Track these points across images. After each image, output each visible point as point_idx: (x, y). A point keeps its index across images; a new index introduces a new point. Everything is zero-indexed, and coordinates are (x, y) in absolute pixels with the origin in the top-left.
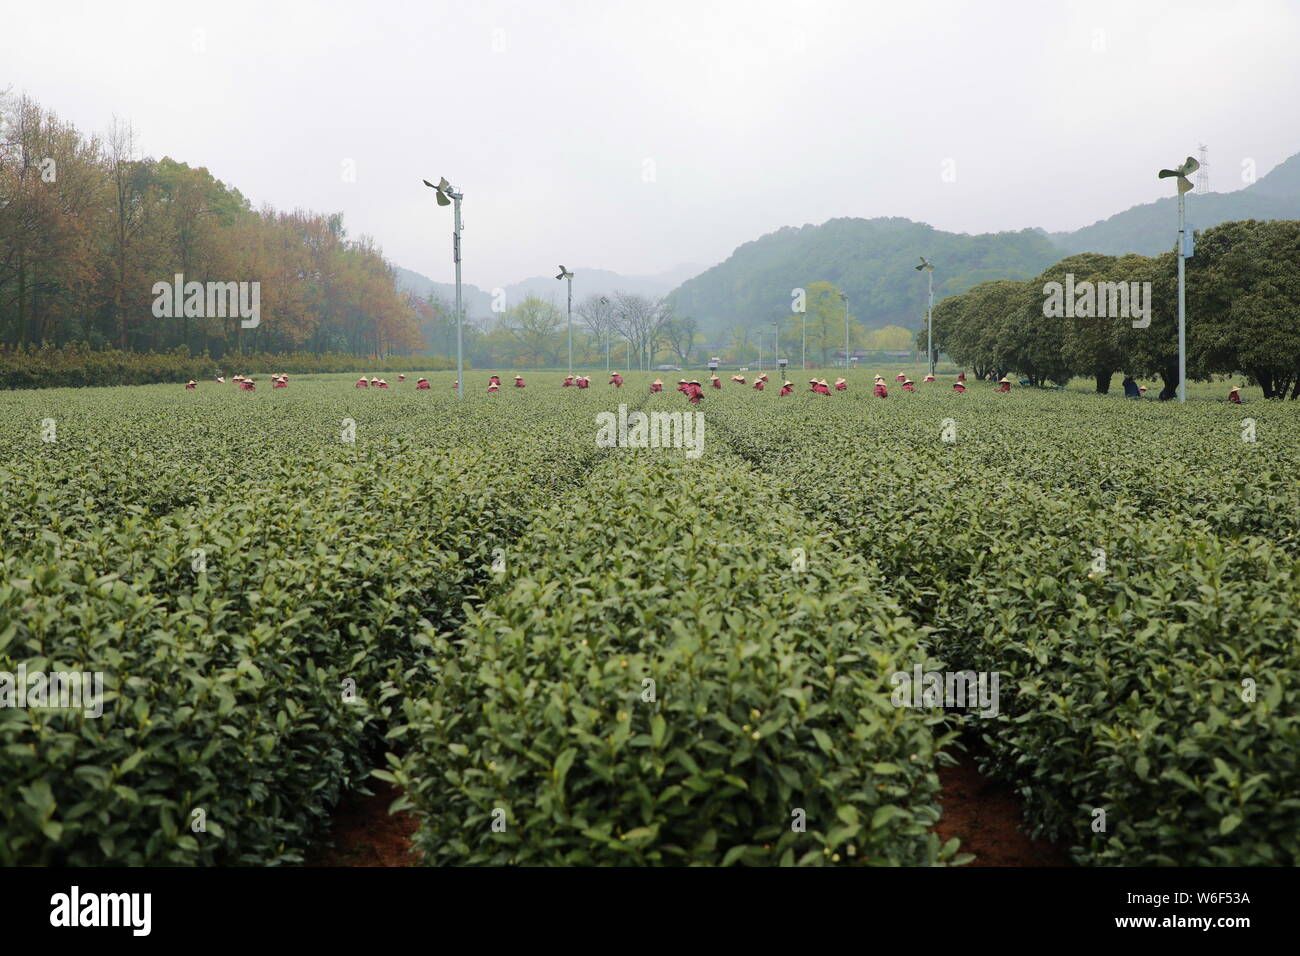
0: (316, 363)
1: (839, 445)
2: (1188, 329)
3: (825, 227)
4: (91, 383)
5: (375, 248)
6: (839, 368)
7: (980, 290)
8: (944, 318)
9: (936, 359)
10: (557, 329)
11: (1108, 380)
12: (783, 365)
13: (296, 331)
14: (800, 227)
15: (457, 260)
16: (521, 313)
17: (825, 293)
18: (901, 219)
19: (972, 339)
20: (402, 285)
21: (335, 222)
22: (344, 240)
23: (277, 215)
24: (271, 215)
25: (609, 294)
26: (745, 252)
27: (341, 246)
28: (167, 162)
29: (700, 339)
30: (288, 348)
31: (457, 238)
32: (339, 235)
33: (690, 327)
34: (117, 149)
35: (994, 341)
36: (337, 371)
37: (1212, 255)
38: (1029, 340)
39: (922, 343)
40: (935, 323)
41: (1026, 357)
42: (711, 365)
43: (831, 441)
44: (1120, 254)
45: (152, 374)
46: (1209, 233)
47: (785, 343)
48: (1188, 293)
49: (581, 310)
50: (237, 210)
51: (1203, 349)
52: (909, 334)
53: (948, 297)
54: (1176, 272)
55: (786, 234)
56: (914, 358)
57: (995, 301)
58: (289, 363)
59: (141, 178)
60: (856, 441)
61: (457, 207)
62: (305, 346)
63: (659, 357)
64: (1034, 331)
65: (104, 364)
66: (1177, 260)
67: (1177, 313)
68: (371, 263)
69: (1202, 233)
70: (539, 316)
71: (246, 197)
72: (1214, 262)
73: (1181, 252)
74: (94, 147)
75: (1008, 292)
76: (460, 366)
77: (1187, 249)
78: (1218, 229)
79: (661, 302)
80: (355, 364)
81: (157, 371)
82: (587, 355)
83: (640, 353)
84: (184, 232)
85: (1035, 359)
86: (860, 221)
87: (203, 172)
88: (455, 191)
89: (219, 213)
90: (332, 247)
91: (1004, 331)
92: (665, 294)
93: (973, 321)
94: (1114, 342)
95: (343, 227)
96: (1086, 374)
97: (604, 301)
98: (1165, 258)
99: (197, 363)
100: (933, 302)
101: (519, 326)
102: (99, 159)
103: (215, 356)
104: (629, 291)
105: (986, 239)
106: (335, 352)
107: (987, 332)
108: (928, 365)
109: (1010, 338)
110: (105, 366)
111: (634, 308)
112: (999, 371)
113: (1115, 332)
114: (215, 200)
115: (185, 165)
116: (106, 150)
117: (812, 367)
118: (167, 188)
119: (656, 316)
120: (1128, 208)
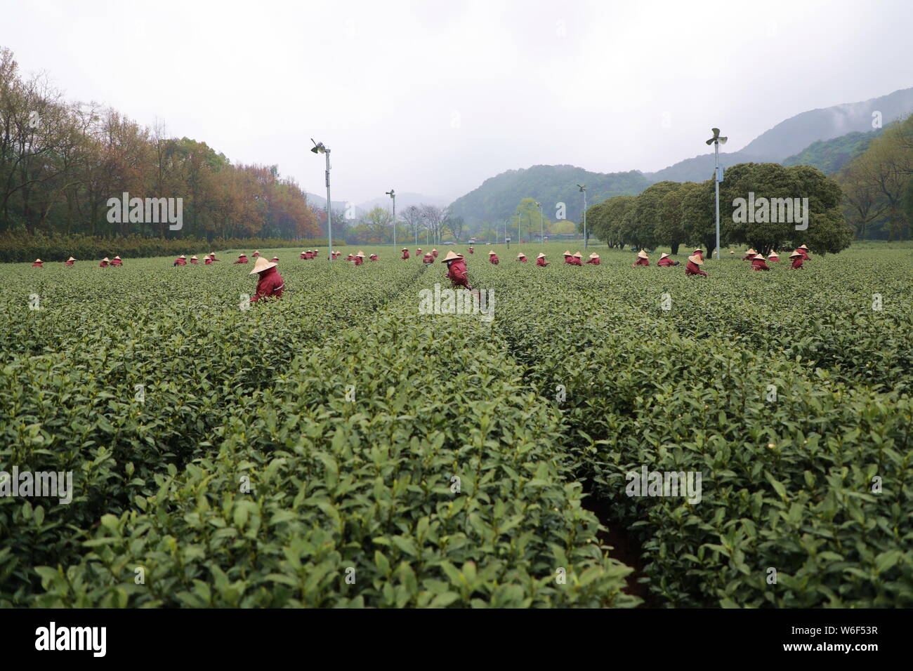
0: (263, 243)
1: (535, 289)
2: (720, 220)
3: (530, 170)
4: (143, 256)
5: (295, 182)
6: (537, 242)
7: (610, 201)
8: (593, 216)
9: (588, 237)
10: (391, 223)
11: (677, 248)
12: (508, 241)
13: (253, 227)
14: (517, 169)
15: (328, 186)
16: (372, 216)
17: (530, 204)
18: (569, 166)
19: (607, 227)
20: (310, 202)
21: (274, 169)
22: (278, 179)
23: (244, 167)
24: (240, 167)
25: (417, 205)
26: (489, 183)
27: (277, 182)
28: (185, 139)
29: (465, 228)
30: (249, 235)
31: (327, 174)
32: (276, 176)
33: (460, 222)
34: (158, 132)
35: (618, 228)
36: (274, 247)
37: (732, 181)
38: (637, 227)
39: (581, 229)
40: (587, 218)
41: (635, 236)
42: (470, 242)
43: (530, 286)
44: (683, 182)
45: (175, 251)
46: (730, 170)
47: (510, 230)
48: (720, 201)
49: (403, 214)
50: (221, 164)
51: (728, 231)
52: (573, 225)
53: (595, 205)
54: (714, 190)
55: (509, 174)
56: (575, 237)
57: (618, 206)
58: (248, 243)
59: (172, 148)
60: (545, 286)
61: (327, 156)
62: (259, 234)
63: (444, 237)
64: (639, 222)
65: (149, 245)
66: (714, 184)
67: (715, 212)
68: (293, 191)
69: (726, 169)
70: (381, 217)
71: (227, 157)
72: (733, 185)
73: (717, 179)
74: (147, 133)
75: (625, 202)
76: (330, 244)
77: (720, 178)
78: (735, 167)
79: (445, 209)
80: (284, 243)
81: (178, 248)
82: (407, 237)
83: (434, 236)
84: (193, 176)
85: (640, 237)
86: (548, 167)
87: (204, 144)
88: (326, 148)
89: (211, 165)
90: (273, 182)
91: (623, 222)
92: (447, 205)
93: (607, 217)
94: (682, 227)
95: (278, 172)
96: (665, 245)
97: (413, 209)
98: (707, 183)
99: (198, 245)
100: (586, 207)
101: (371, 222)
102: (149, 139)
103: (210, 240)
104: (429, 204)
105: (612, 175)
106: (273, 237)
107: (615, 223)
108: (584, 240)
109: (627, 226)
110: (150, 247)
111: (431, 213)
112: (621, 243)
113: (682, 223)
114: (210, 159)
115: (194, 141)
116: (152, 133)
117: (524, 242)
118: (185, 153)
119: (443, 216)
120: (682, 160)
